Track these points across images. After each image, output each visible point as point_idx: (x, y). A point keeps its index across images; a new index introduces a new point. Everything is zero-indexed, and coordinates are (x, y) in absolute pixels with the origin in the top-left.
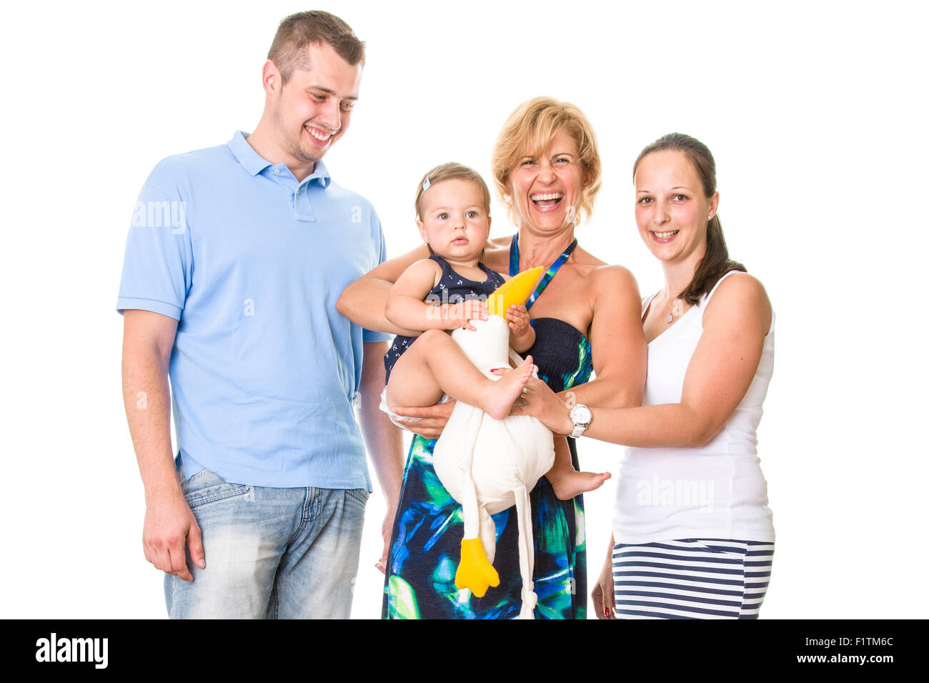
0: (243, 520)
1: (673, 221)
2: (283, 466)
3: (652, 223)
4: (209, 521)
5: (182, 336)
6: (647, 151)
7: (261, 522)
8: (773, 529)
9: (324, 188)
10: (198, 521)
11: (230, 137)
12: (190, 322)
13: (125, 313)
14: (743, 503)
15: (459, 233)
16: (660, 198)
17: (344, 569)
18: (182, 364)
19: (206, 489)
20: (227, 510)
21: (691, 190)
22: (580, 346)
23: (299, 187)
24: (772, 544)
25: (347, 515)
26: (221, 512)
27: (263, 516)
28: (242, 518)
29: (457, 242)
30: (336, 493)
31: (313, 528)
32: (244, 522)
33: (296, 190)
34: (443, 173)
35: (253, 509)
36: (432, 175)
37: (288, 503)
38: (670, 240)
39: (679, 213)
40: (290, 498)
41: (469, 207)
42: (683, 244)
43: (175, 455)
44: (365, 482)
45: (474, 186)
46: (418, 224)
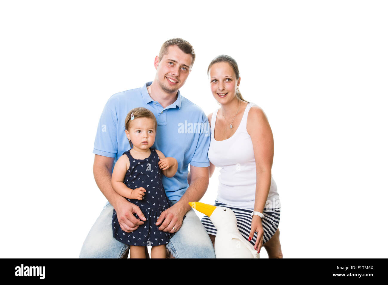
1: (226, 89)
3: (218, 90)
16: (220, 80)
21: (232, 76)
29: (144, 143)
38: (224, 96)
39: (228, 86)
42: (230, 98)
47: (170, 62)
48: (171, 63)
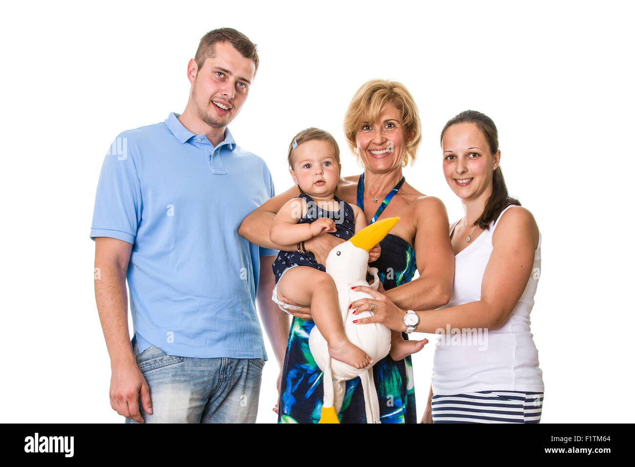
0: (179, 380)
1: (469, 172)
2: (206, 343)
3: (455, 173)
4: (155, 381)
5: (135, 254)
6: (450, 124)
7: (191, 382)
8: (543, 383)
9: (231, 151)
10: (147, 381)
11: (167, 117)
12: (140, 245)
13: (96, 239)
14: (523, 366)
15: (319, 178)
16: (460, 156)
17: (248, 414)
18: (136, 274)
19: (154, 359)
20: (168, 373)
21: (481, 149)
22: (407, 253)
23: (214, 151)
24: (543, 393)
25: (250, 376)
26: (163, 375)
27: (192, 377)
28: (178, 379)
29: (318, 184)
30: (242, 362)
31: (226, 385)
32: (179, 381)
33: (213, 153)
34: (306, 136)
35: (185, 373)
36: (298, 138)
37: (209, 369)
38: (467, 184)
39: (474, 166)
40: (211, 366)
41: (324, 158)
42: (477, 187)
43: (131, 337)
44: (262, 353)
45: (328, 143)
46: (291, 172)
47: (218, 72)
48: (220, 73)
